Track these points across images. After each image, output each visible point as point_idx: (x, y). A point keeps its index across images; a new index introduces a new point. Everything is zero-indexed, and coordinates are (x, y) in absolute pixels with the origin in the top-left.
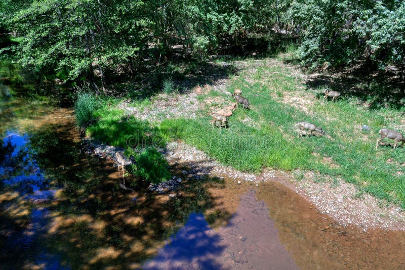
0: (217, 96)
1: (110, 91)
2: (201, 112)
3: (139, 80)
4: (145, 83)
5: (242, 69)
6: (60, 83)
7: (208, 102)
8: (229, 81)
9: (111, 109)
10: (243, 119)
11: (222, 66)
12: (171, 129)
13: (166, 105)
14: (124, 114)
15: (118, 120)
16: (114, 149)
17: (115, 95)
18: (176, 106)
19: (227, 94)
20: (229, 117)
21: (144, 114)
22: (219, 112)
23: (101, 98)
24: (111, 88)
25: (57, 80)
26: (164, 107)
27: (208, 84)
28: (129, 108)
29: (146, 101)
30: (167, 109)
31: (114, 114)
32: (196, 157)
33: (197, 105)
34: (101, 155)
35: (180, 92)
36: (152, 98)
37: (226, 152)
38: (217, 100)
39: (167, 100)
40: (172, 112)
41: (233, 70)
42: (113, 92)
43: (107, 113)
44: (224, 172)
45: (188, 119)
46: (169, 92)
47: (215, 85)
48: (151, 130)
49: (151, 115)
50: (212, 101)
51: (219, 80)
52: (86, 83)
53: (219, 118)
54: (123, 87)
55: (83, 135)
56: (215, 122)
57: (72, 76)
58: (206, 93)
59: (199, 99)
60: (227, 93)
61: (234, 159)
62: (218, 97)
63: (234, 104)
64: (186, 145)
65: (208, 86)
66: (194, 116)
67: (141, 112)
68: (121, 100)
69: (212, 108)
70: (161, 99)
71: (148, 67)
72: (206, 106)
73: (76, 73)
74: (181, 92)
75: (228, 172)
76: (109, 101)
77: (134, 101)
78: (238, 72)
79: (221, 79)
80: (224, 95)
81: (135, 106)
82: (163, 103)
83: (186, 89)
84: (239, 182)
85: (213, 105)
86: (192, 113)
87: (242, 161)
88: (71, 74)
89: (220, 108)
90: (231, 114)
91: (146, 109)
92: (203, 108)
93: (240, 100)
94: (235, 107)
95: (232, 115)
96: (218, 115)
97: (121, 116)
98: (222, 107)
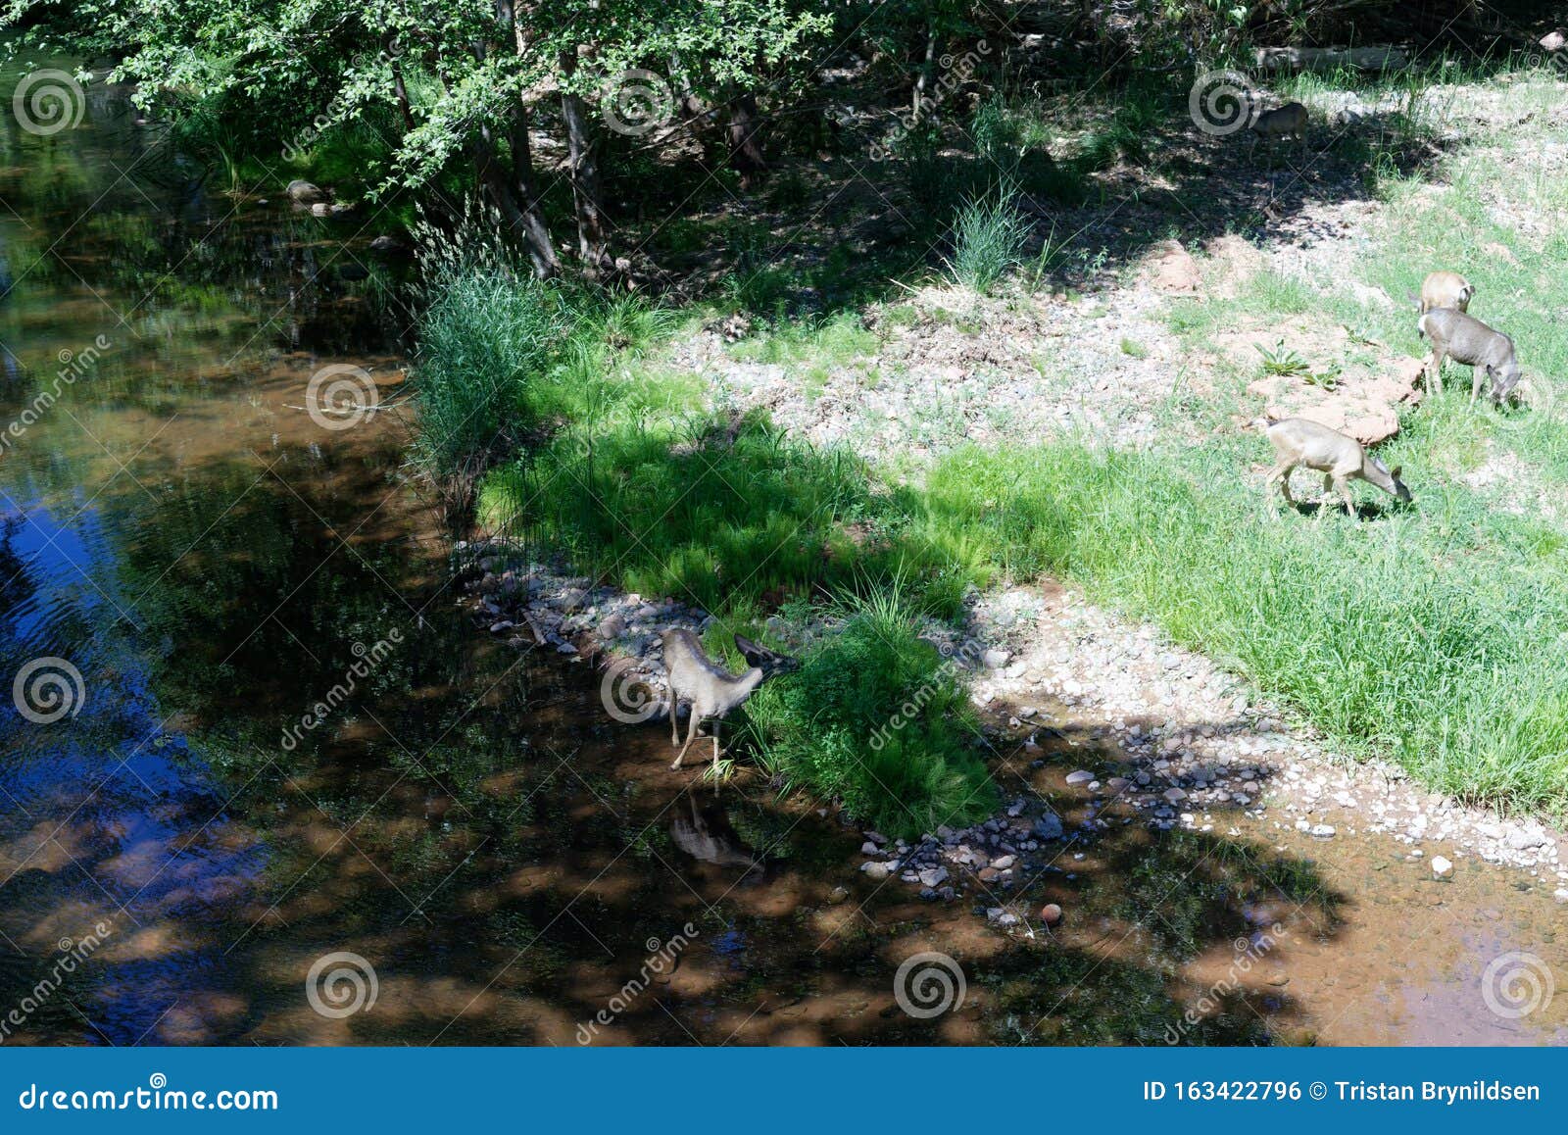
0: (1298, 310)
1: (622, 263)
2: (1191, 407)
3: (794, 199)
4: (834, 215)
5: (1468, 142)
6: (318, 209)
7: (1237, 347)
8: (1381, 220)
9: (627, 370)
10: (1468, 463)
11: (1331, 114)
12: (996, 510)
13: (965, 360)
14: (710, 406)
15: (672, 441)
16: (648, 610)
17: (652, 288)
18: (1030, 365)
19: (1365, 304)
20: (1375, 446)
21: (827, 406)
22: (1309, 413)
23: (571, 299)
24: (619, 247)
25: (298, 188)
26: (954, 372)
27: (1236, 231)
28: (734, 369)
29: (843, 326)
30: (975, 386)
31: (650, 401)
32: (1160, 688)
33: (1162, 367)
34: (568, 647)
35: (1052, 281)
36: (876, 309)
37: (1357, 668)
38: (1299, 338)
39: (971, 327)
40: (1002, 401)
41: (1406, 147)
42: (634, 266)
43: (604, 396)
44: (1343, 797)
45: (1110, 452)
46: (990, 278)
47: (1288, 238)
48: (876, 507)
49: (877, 419)
50: (1267, 340)
51: (1315, 211)
52: (475, 208)
53: (1312, 449)
54: (695, 238)
55: (462, 518)
56: (1287, 474)
57: (413, 166)
58: (1225, 291)
59: (1181, 327)
60: (1363, 294)
61: (1407, 710)
62: (1304, 319)
63: (1410, 368)
64: (1091, 614)
65: (1233, 246)
66: (1142, 434)
67: (813, 395)
68: (683, 318)
69: (1270, 385)
70: (937, 320)
71: (849, 116)
72: (1224, 369)
73: (439, 147)
74: (1062, 277)
75: (1370, 796)
76: (615, 321)
77: (764, 324)
78: (1445, 156)
79: (1323, 200)
80: (1342, 309)
81: (771, 357)
82: (949, 341)
83: (1100, 259)
84: (1440, 865)
85: (1269, 370)
86: (1130, 414)
87: (1463, 734)
88: (404, 155)
89: (1317, 390)
90: (1392, 428)
91: (844, 376)
92: (1204, 383)
93: (1460, 343)
94: (1418, 383)
95: (1395, 436)
96: (1311, 429)
97: (692, 414)
98: (1332, 384)
